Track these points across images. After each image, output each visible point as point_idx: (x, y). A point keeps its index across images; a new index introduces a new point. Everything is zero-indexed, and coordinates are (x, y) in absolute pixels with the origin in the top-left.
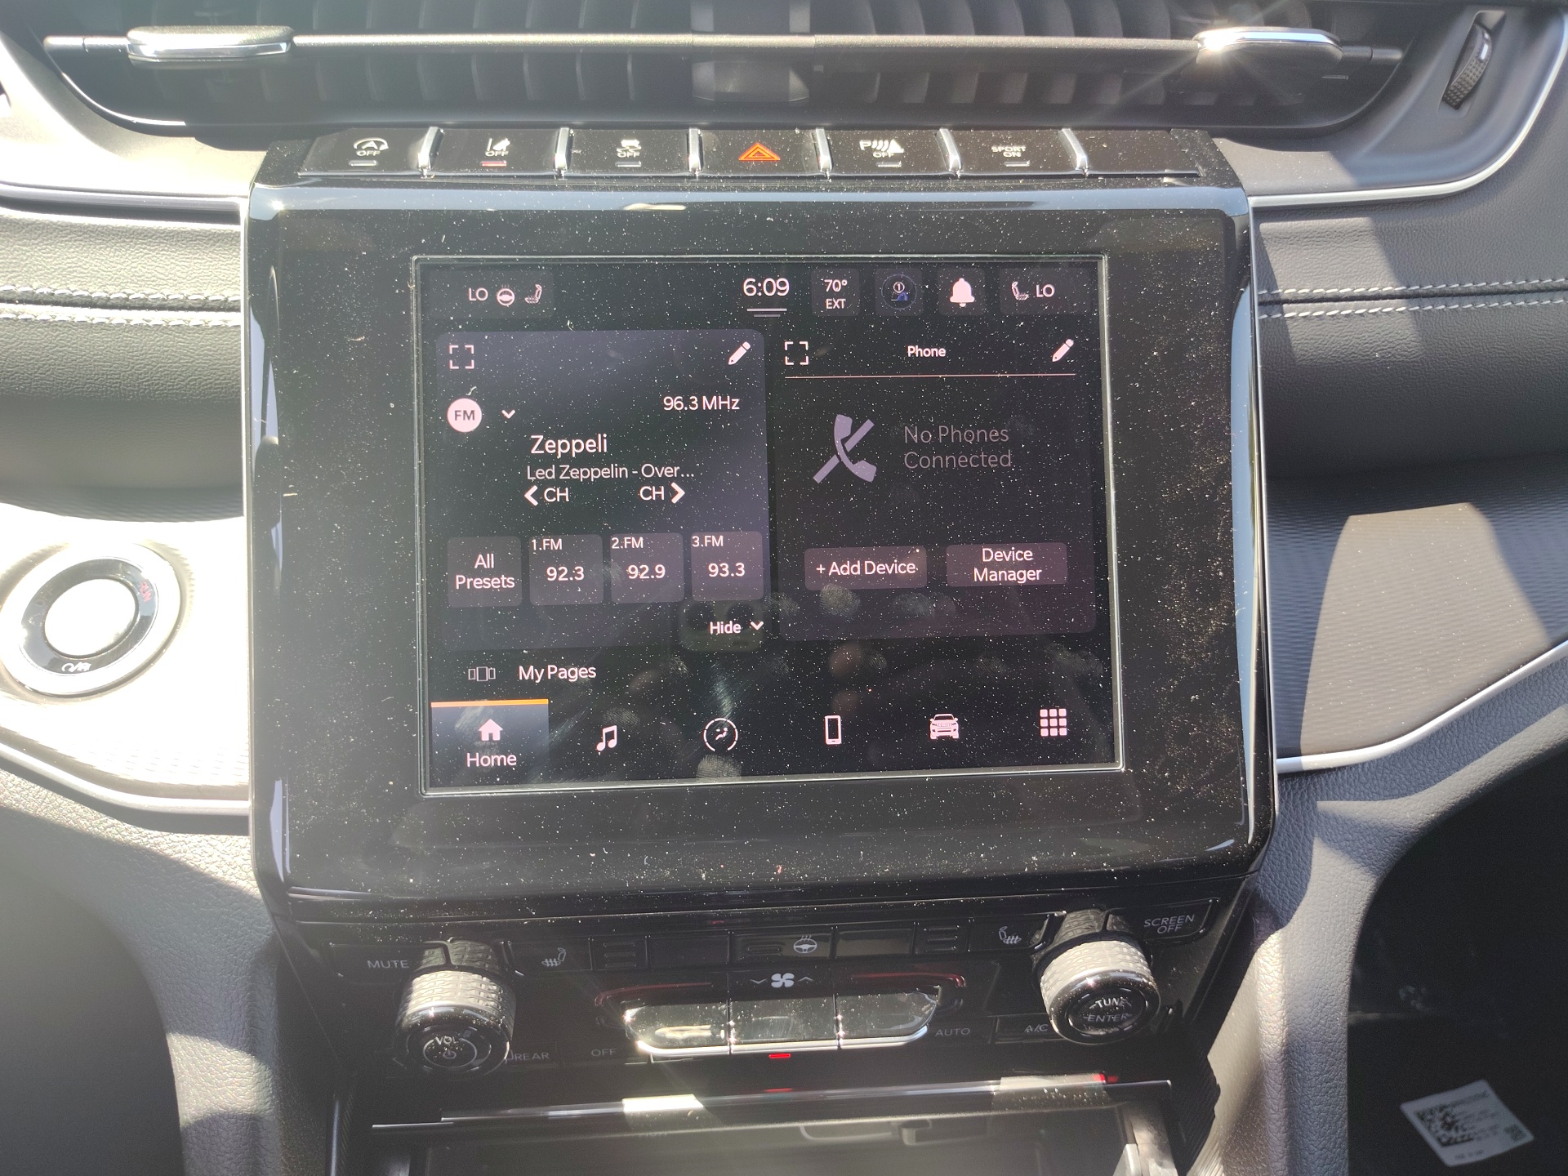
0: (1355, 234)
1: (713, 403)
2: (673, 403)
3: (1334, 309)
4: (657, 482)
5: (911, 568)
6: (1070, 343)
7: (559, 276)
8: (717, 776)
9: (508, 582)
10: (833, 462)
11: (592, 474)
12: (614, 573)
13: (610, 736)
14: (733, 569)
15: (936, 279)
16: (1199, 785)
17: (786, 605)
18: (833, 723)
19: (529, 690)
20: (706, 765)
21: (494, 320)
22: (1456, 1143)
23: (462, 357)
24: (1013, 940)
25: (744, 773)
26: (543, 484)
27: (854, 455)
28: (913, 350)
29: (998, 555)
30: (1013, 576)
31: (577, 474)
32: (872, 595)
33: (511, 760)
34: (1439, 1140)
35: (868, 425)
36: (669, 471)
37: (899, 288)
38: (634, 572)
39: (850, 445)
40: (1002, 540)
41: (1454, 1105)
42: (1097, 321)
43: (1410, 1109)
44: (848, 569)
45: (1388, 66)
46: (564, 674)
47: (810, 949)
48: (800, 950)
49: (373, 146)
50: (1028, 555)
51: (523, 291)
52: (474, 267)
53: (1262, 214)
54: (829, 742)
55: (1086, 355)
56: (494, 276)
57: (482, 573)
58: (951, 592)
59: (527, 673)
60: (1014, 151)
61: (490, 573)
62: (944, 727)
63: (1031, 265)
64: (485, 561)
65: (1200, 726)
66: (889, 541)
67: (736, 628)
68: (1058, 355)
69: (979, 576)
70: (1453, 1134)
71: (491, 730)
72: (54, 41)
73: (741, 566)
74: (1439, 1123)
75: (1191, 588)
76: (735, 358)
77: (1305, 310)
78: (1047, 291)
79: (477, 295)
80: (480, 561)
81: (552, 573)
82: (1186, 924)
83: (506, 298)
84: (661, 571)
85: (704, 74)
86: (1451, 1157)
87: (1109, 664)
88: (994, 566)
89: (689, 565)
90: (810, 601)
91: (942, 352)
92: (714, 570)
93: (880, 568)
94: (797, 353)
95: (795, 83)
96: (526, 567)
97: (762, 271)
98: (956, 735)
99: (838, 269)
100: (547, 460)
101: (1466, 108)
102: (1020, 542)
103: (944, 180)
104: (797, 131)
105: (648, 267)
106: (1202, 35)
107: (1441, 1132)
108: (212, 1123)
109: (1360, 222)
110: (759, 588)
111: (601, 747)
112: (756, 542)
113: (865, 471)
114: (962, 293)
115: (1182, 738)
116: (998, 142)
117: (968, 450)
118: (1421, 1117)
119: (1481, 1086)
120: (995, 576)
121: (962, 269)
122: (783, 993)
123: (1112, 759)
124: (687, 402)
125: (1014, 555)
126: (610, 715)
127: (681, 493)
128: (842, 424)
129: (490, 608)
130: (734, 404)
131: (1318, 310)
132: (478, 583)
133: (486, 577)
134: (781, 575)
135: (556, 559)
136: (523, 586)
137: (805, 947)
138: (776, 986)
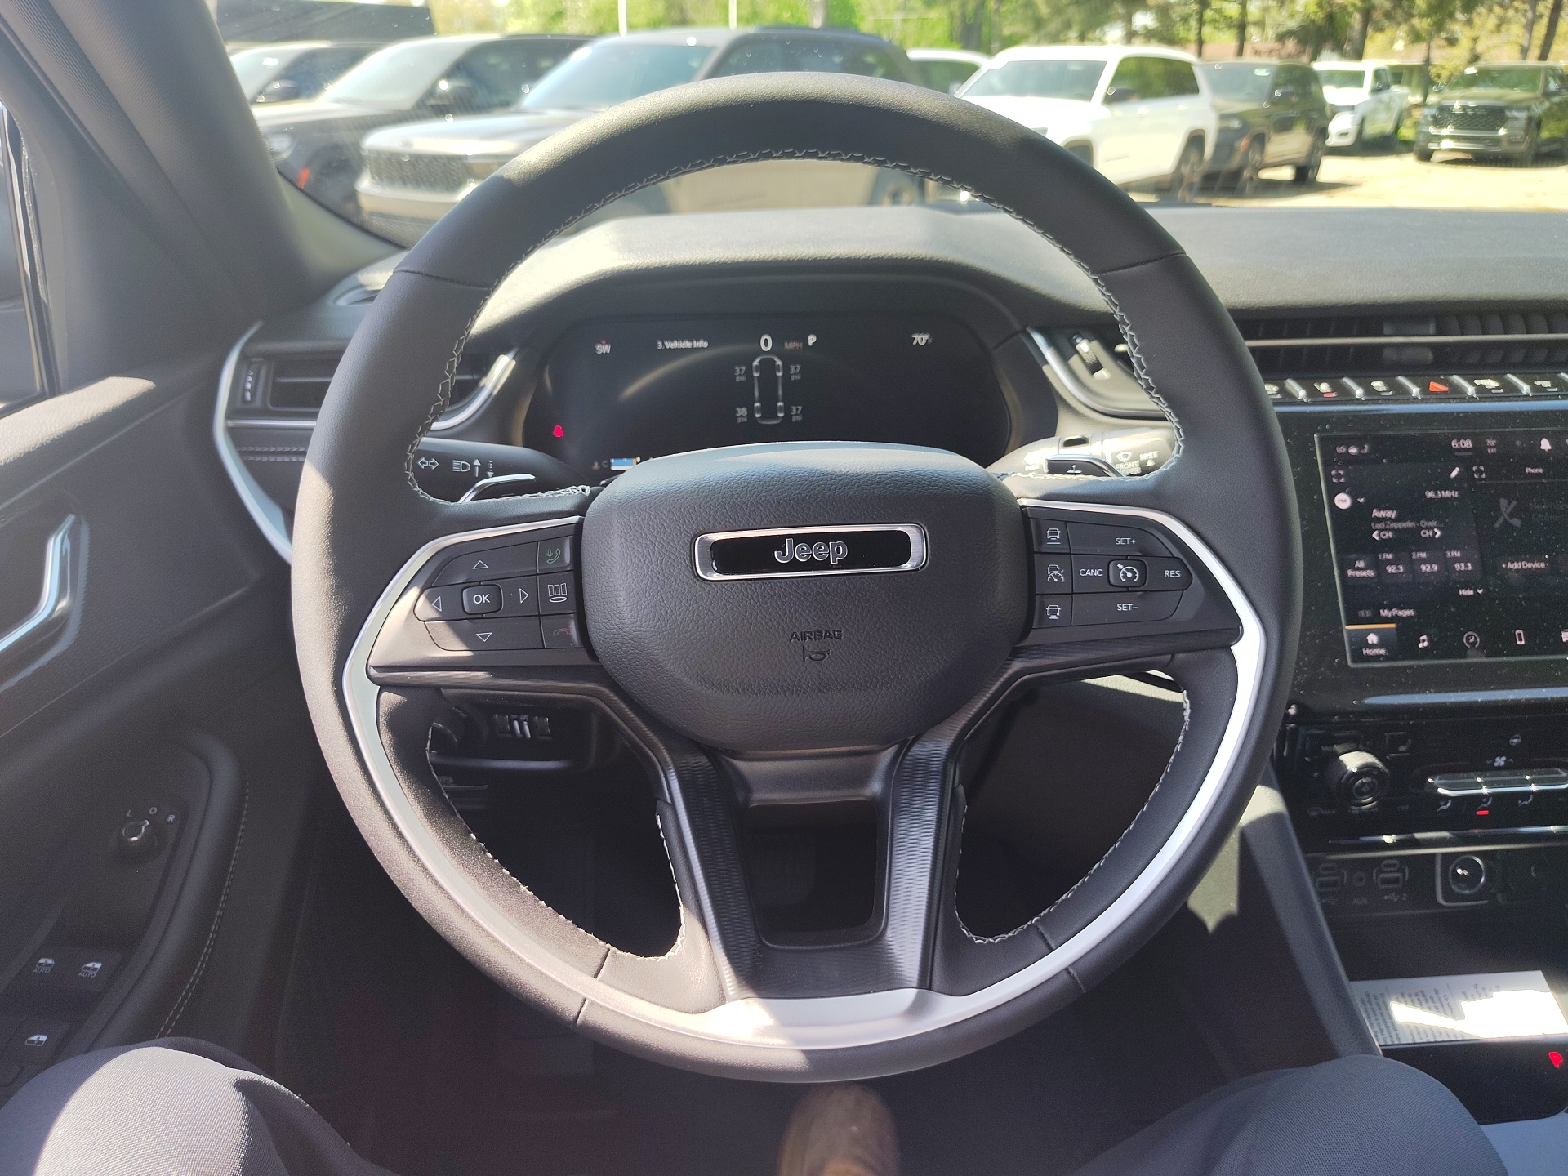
1: (1448, 494)
2: (1430, 494)
4: (1429, 528)
5: (1543, 565)
7: (1375, 441)
8: (1476, 657)
9: (1370, 573)
10: (1501, 520)
11: (1400, 526)
12: (1416, 568)
13: (1424, 641)
14: (1466, 566)
15: (1534, 439)
17: (1491, 581)
18: (1520, 634)
19: (1386, 620)
20: (1468, 653)
21: (1348, 460)
23: (1338, 476)
25: (1487, 656)
26: (1381, 530)
27: (1511, 515)
28: (1528, 470)
31: (1393, 526)
32: (1527, 575)
33: (1382, 652)
35: (1514, 503)
36: (1433, 523)
37: (1518, 443)
38: (1424, 568)
39: (1509, 511)
44: (1516, 566)
46: (1401, 613)
47: (1518, 742)
48: (1513, 742)
51: (1361, 447)
52: (1340, 438)
54: (1519, 643)
56: (1348, 441)
57: (1359, 569)
59: (1385, 613)
60: (1547, 383)
61: (1363, 569)
64: (1360, 564)
66: (1531, 555)
67: (1472, 593)
71: (1372, 639)
73: (1469, 565)
76: (1453, 474)
79: (1341, 450)
80: (1357, 564)
81: (1389, 569)
83: (1353, 450)
84: (1435, 568)
89: (1448, 564)
90: (1503, 580)
91: (1541, 471)
92: (1458, 566)
93: (1529, 565)
94: (1479, 472)
96: (1378, 566)
97: (1459, 437)
99: (1494, 436)
100: (1380, 520)
103: (1524, 398)
104: (1442, 377)
110: (1478, 576)
111: (1420, 645)
112: (1475, 554)
113: (1516, 522)
114: (1545, 445)
116: (1539, 379)
117: (1561, 513)
121: (1543, 434)
122: (1499, 768)
124: (1436, 494)
126: (1424, 631)
127: (1438, 533)
128: (1503, 502)
129: (1366, 582)
130: (1456, 494)
132: (1358, 574)
133: (1362, 571)
134: (1488, 568)
135: (1390, 563)
136: (1378, 575)
137: (1515, 740)
138: (1496, 764)
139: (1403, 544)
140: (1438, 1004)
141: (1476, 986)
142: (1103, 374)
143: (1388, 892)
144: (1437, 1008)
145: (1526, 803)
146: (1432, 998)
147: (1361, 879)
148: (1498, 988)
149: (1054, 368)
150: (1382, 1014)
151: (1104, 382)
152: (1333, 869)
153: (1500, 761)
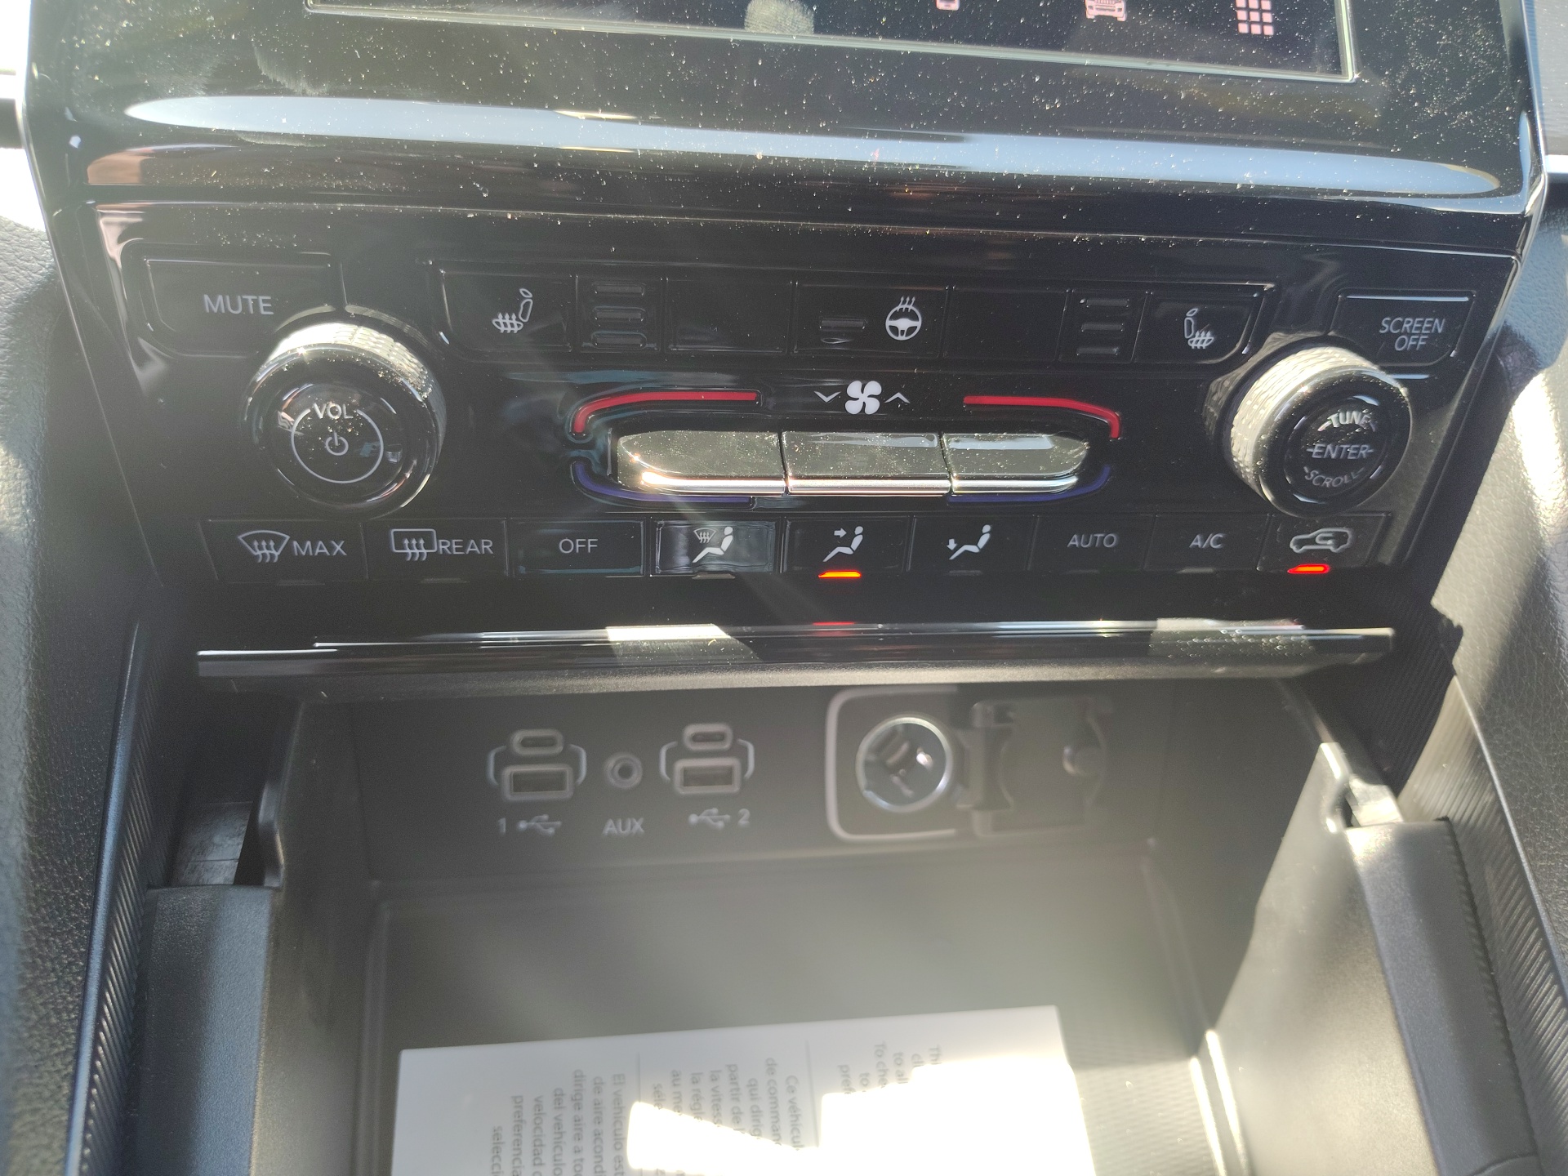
8: (777, 26)
16: (1455, 109)
20: (759, 6)
24: (1201, 340)
25: (819, 28)
47: (911, 330)
48: (894, 329)
54: (942, 5)
65: (1449, 34)
82: (1434, 336)
98: (1122, 17)
115: (1428, 46)
122: (864, 421)
123: (1337, 66)
137: (904, 324)
138: (852, 408)
140: (764, 1105)
141: (880, 1050)
143: (700, 804)
144: (756, 1114)
145: (973, 549)
146: (753, 1086)
147: (625, 772)
148: (936, 1055)
150: (597, 1135)
152: (550, 742)
153: (864, 397)
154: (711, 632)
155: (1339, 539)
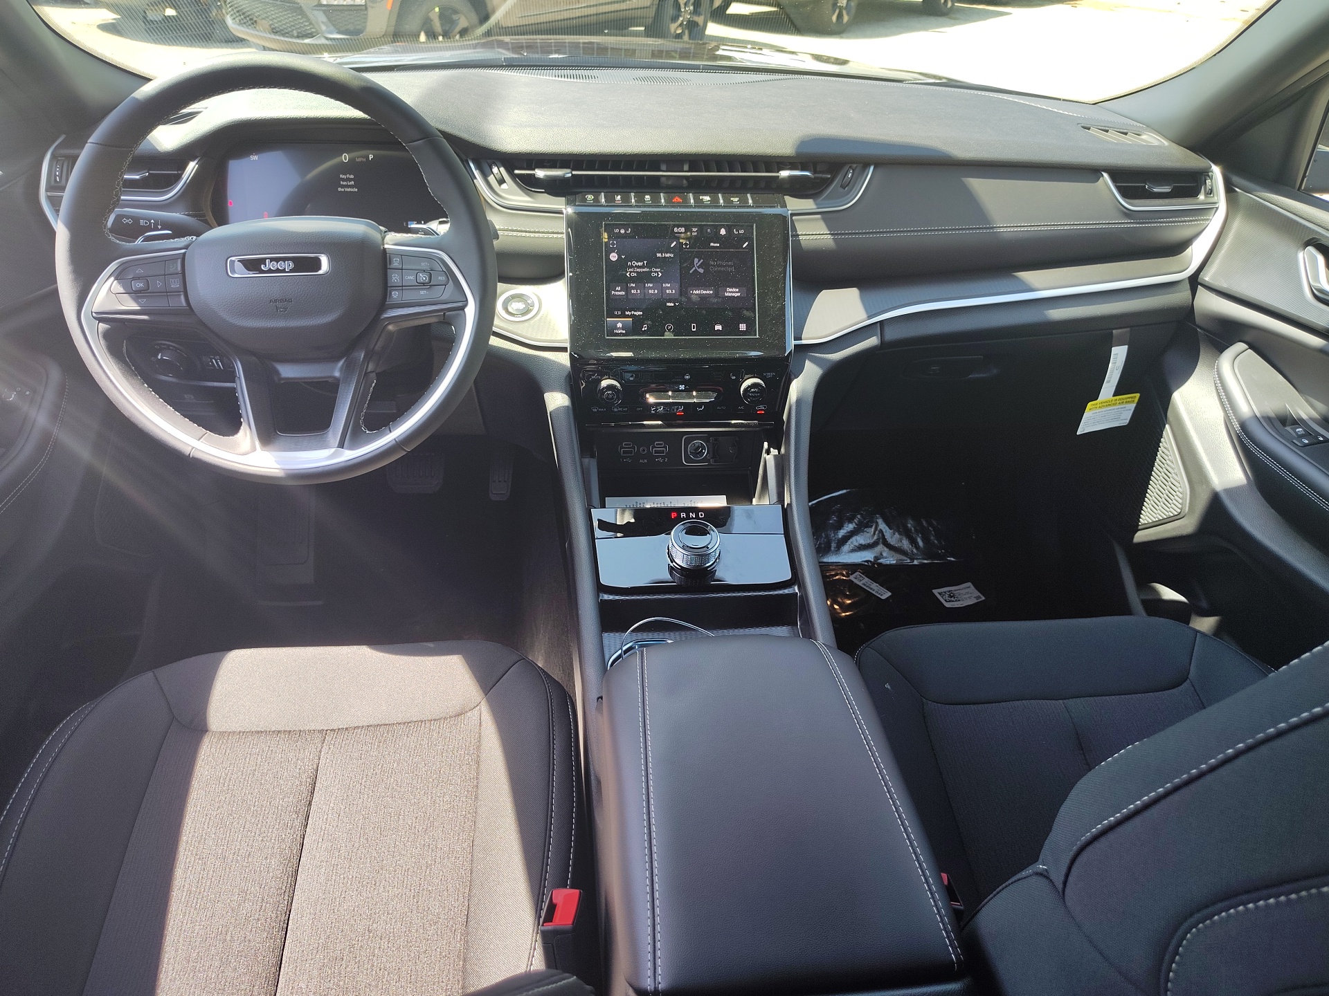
0: (816, 220)
1: (668, 255)
2: (659, 255)
3: (812, 237)
4: (655, 272)
5: (711, 292)
6: (747, 243)
7: (635, 227)
8: (668, 336)
9: (623, 293)
10: (694, 269)
11: (641, 270)
12: (646, 291)
13: (645, 327)
14: (672, 291)
15: (718, 228)
16: (774, 341)
17: (684, 299)
18: (694, 325)
19: (628, 316)
20: (666, 333)
21: (619, 236)
22: (953, 601)
23: (613, 244)
24: (733, 377)
25: (674, 336)
26: (631, 272)
27: (699, 267)
28: (712, 244)
29: (730, 290)
30: (734, 294)
31: (638, 270)
32: (702, 297)
33: (624, 332)
34: (946, 600)
35: (702, 260)
36: (658, 270)
37: (709, 230)
38: (650, 291)
39: (698, 265)
40: (731, 287)
41: (955, 590)
42: (753, 238)
43: (936, 592)
44: (697, 292)
45: (828, 179)
46: (635, 313)
49: (590, 197)
50: (737, 290)
51: (626, 230)
52: (616, 224)
53: (792, 215)
54: (693, 330)
55: (750, 246)
56: (620, 227)
57: (617, 291)
58: (720, 297)
59: (627, 313)
60: (736, 199)
61: (619, 291)
62: (718, 327)
63: (738, 225)
65: (775, 328)
66: (706, 287)
67: (673, 305)
68: (744, 246)
69: (726, 294)
70: (952, 599)
71: (620, 325)
72: (517, 172)
73: (674, 291)
74: (947, 596)
75: (774, 297)
76: (672, 246)
77: (805, 237)
78: (742, 232)
79: (617, 231)
80: (617, 289)
81: (633, 291)
82: (773, 375)
83: (623, 231)
84: (656, 291)
85: (663, 180)
86: (948, 605)
87: (755, 314)
88: (730, 292)
89: (662, 290)
90: (689, 299)
91: (718, 245)
92: (668, 291)
93: (705, 292)
94: (686, 244)
95: (685, 182)
96: (627, 290)
97: (678, 226)
98: (721, 329)
99: (697, 225)
100: (632, 267)
101: (846, 189)
102: (736, 288)
103: (720, 207)
105: (653, 225)
106: (780, 172)
107: (947, 598)
108: (558, 409)
109: (819, 216)
110: (677, 296)
111: (643, 329)
112: (677, 286)
113: (701, 271)
114: (723, 232)
115: (771, 330)
116: (732, 197)
117: (724, 266)
118: (940, 594)
119: (969, 584)
120: (730, 295)
121: (723, 226)
122: (682, 391)
123: (756, 335)
124: (662, 255)
125: (734, 290)
126: (646, 322)
127: (660, 274)
128: (696, 260)
129: (620, 297)
130: (672, 255)
131: (808, 237)
132: (617, 293)
133: (618, 292)
134: (683, 292)
135: (633, 288)
136: (627, 294)
137: (687, 377)
138: (680, 389)
139: (642, 279)
142: (504, 186)
143: (658, 457)
145: (700, 410)
147: (644, 451)
149: (479, 181)
151: (504, 190)
152: (630, 445)
153: (682, 387)
154: (660, 422)
155: (765, 407)
